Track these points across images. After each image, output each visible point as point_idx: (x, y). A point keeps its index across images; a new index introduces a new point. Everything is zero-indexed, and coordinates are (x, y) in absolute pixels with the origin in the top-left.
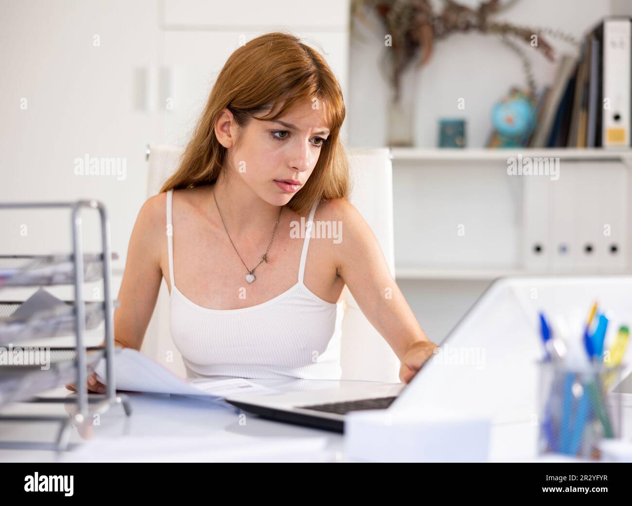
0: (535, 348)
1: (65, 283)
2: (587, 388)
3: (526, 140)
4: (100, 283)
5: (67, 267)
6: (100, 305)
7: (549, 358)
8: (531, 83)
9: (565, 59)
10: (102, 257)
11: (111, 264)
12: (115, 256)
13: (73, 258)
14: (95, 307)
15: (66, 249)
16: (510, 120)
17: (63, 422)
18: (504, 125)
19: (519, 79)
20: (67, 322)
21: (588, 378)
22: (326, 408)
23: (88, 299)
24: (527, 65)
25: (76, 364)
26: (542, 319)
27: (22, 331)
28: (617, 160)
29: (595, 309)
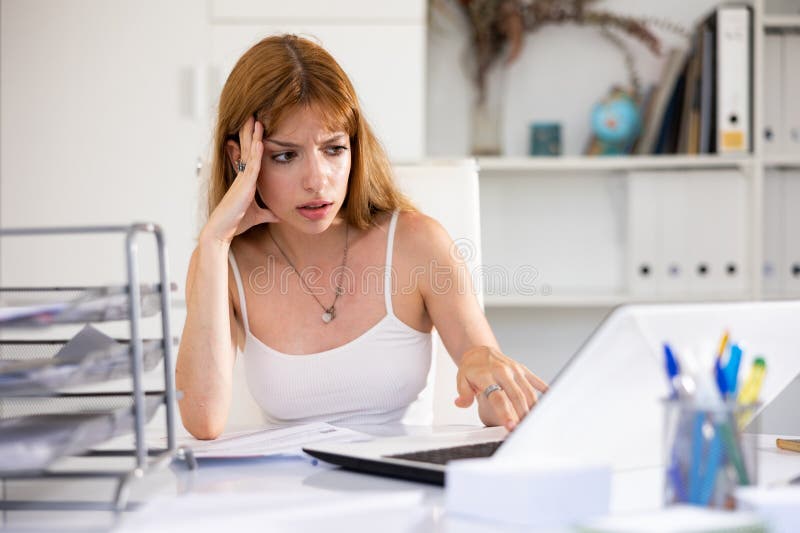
0: (661, 385)
1: (119, 318)
2: (719, 429)
3: (630, 146)
4: (158, 317)
5: (120, 300)
6: (159, 343)
7: (676, 396)
8: (635, 81)
9: (673, 52)
10: (160, 288)
11: (170, 296)
12: (174, 287)
13: (128, 290)
14: (152, 347)
15: (120, 280)
16: (611, 124)
17: (122, 478)
18: (605, 130)
19: (622, 78)
20: (122, 363)
21: (720, 418)
22: (418, 456)
23: (146, 337)
24: (630, 60)
25: (134, 411)
26: (668, 352)
27: (73, 374)
28: (734, 168)
29: (726, 339)
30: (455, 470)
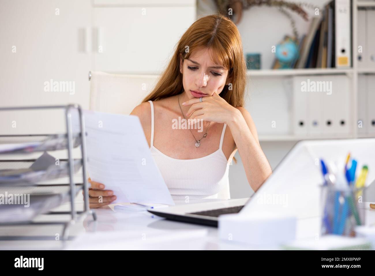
0: (319, 179)
2: (347, 200)
3: (294, 64)
5: (61, 140)
7: (327, 184)
8: (296, 33)
9: (314, 19)
12: (87, 134)
13: (67, 136)
14: (78, 162)
16: (285, 54)
17: (65, 225)
18: (282, 57)
19: (289, 32)
20: (64, 170)
21: (348, 194)
24: (293, 23)
25: (70, 193)
26: (323, 163)
27: (43, 175)
28: (344, 74)
29: (349, 157)
30: (223, 220)
